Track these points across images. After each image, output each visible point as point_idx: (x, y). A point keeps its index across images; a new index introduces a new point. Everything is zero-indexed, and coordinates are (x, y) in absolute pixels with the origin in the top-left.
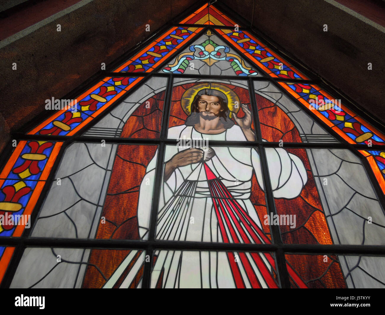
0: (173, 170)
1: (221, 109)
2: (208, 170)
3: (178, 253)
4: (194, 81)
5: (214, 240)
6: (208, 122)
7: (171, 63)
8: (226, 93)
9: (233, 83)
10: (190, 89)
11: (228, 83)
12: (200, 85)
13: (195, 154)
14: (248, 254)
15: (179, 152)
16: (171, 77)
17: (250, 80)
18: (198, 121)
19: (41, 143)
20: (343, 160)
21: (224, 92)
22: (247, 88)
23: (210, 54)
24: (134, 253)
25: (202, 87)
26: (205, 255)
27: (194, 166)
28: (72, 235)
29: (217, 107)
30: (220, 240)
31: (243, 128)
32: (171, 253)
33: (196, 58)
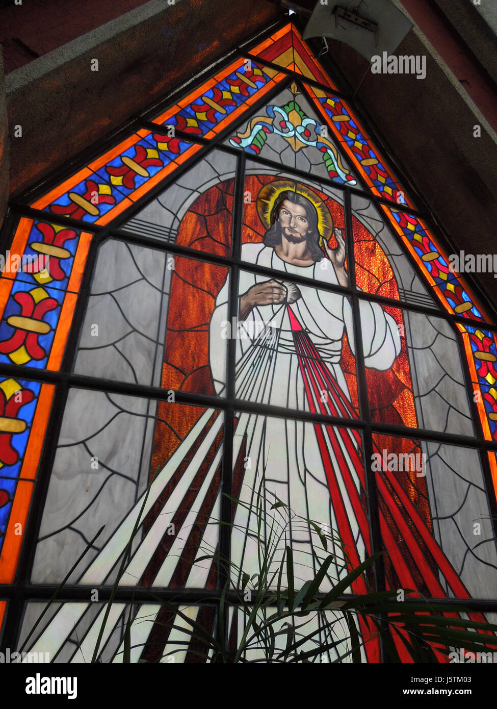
0: (250, 308)
1: (309, 228)
2: (293, 318)
3: (261, 418)
4: (274, 173)
5: (301, 408)
6: (292, 246)
7: (240, 130)
8: (316, 205)
9: (325, 191)
10: (269, 186)
11: (319, 188)
12: (282, 182)
13: (276, 291)
14: (335, 429)
15: (256, 284)
16: (242, 156)
17: (348, 192)
18: (280, 242)
19: (58, 228)
20: (439, 333)
21: (314, 203)
22: (342, 203)
23: (295, 129)
24: (210, 412)
25: (284, 186)
26: (291, 423)
27: (276, 308)
28: (130, 380)
29: (303, 225)
30: (307, 409)
31: (336, 265)
32: (253, 417)
33: (276, 131)
